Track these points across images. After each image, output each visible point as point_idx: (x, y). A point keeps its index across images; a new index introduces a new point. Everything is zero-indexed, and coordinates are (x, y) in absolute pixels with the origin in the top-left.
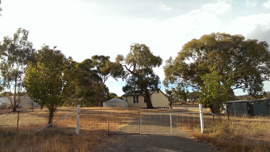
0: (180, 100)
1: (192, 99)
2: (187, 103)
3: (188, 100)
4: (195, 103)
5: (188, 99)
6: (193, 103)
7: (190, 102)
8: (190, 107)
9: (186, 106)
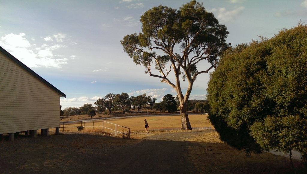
0: (121, 106)
1: (137, 105)
2: (130, 110)
3: (132, 107)
4: (141, 110)
5: (132, 105)
6: (139, 110)
7: (134, 109)
8: (135, 115)
9: (129, 114)
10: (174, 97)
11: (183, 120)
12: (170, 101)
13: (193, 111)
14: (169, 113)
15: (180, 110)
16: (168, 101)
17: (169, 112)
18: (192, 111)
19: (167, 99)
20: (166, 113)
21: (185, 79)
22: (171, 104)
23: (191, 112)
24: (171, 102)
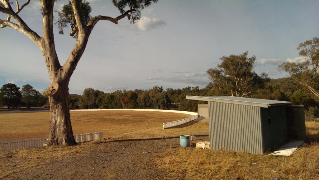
10: (19, 88)
11: (56, 121)
12: (12, 93)
13: (45, 107)
14: (9, 110)
15: (51, 95)
16: (8, 92)
17: (9, 108)
18: (43, 107)
19: (8, 90)
20: (3, 108)
21: (65, 29)
22: (12, 97)
23: (42, 109)
24: (14, 94)
